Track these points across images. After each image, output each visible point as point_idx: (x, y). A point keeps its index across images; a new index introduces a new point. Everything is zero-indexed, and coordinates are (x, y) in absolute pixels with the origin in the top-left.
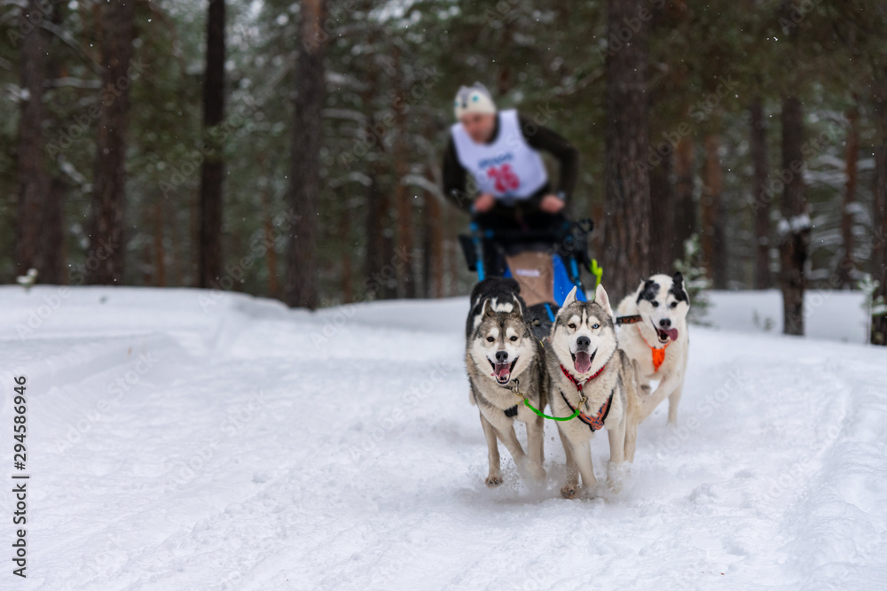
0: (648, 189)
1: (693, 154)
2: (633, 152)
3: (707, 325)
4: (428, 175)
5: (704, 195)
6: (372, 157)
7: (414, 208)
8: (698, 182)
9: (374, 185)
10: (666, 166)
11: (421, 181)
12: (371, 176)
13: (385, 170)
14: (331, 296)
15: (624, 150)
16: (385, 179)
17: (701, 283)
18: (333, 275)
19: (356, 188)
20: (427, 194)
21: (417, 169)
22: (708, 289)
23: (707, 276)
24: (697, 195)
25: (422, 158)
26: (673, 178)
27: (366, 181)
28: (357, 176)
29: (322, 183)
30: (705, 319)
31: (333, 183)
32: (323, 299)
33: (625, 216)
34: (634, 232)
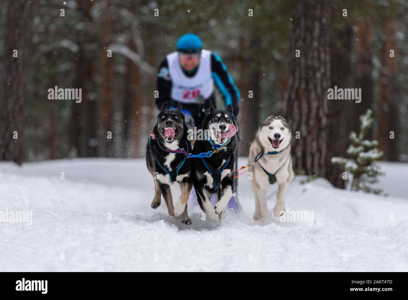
0: (328, 66)
1: (373, 38)
2: (317, 32)
3: (377, 192)
4: (132, 46)
5: (382, 75)
6: (80, 26)
7: (117, 74)
8: (376, 61)
9: (82, 51)
10: (348, 46)
11: (125, 51)
12: (78, 43)
13: (93, 39)
14: (36, 153)
15: (310, 29)
16: (92, 47)
17: (374, 154)
18: (40, 133)
19: (64, 53)
20: (129, 63)
21: (122, 39)
22: (380, 159)
23: (379, 148)
24: (375, 74)
25: (127, 29)
26: (354, 58)
27: (74, 48)
28: (65, 43)
29: (34, 48)
30: (374, 187)
31: (44, 48)
32: (31, 155)
33: (307, 90)
34: (315, 104)
